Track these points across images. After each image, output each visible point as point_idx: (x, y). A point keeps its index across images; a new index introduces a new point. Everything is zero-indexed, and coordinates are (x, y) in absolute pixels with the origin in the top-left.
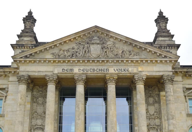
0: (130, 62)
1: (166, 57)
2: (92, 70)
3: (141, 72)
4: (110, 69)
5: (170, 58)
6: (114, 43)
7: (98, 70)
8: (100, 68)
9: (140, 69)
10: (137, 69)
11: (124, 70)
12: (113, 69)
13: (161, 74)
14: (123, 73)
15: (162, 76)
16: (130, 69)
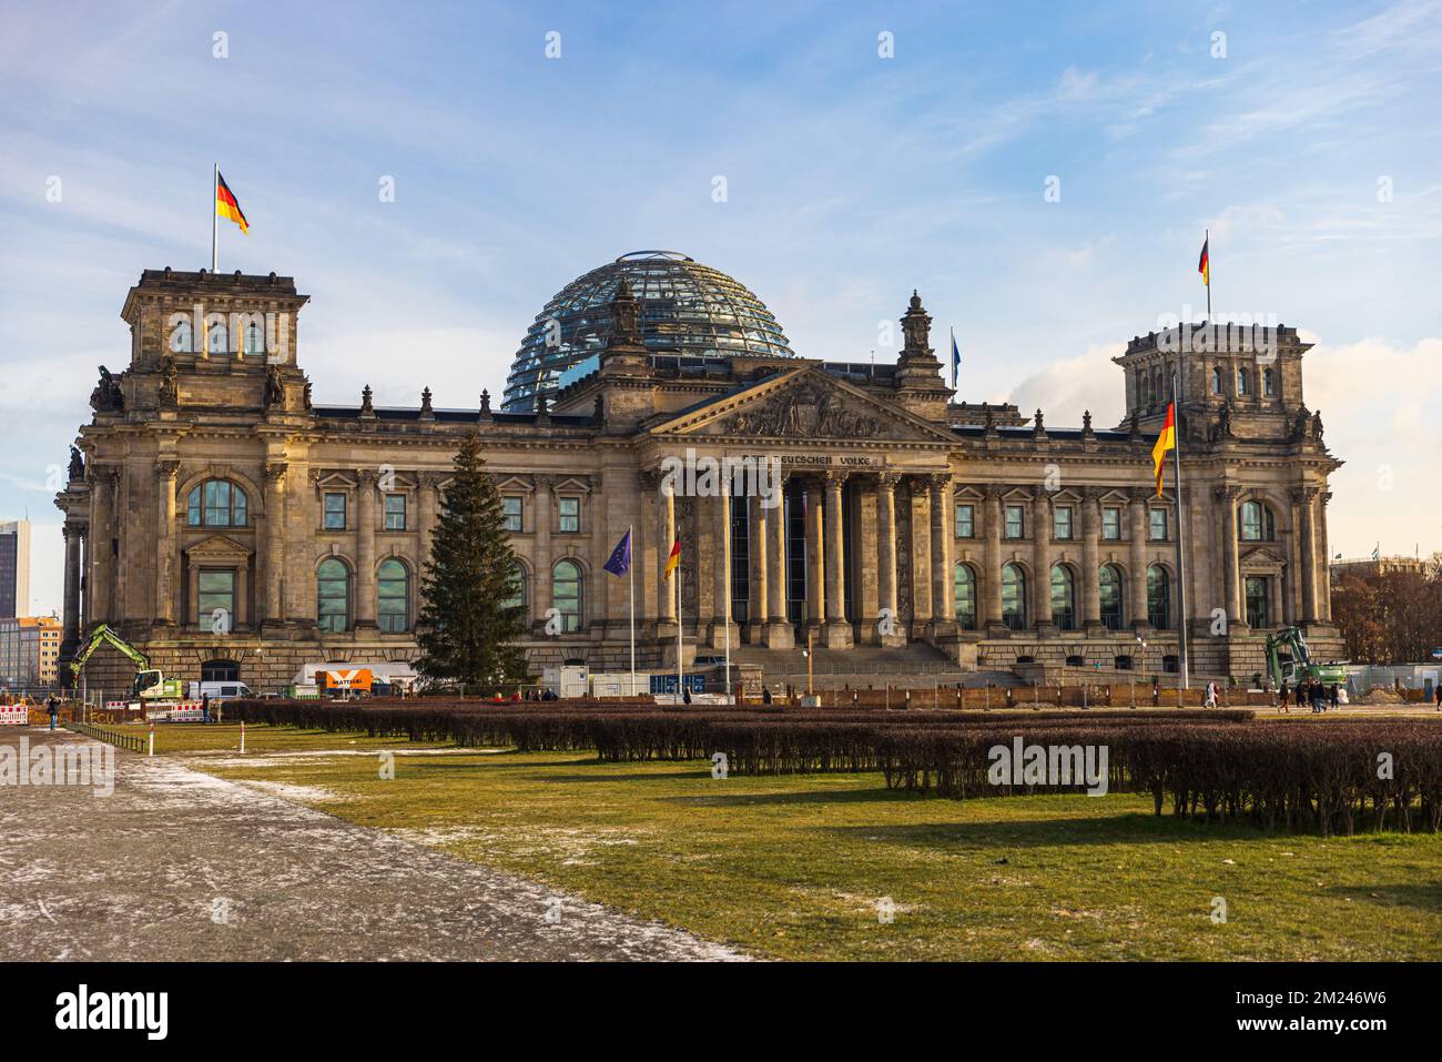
0: (873, 445)
1: (939, 438)
2: (799, 460)
3: (891, 465)
4: (834, 458)
5: (947, 440)
6: (842, 402)
7: (811, 460)
8: (815, 455)
9: (889, 461)
10: (885, 460)
11: (860, 461)
12: (839, 457)
13: (928, 470)
14: (858, 468)
15: (929, 475)
16: (871, 461)
